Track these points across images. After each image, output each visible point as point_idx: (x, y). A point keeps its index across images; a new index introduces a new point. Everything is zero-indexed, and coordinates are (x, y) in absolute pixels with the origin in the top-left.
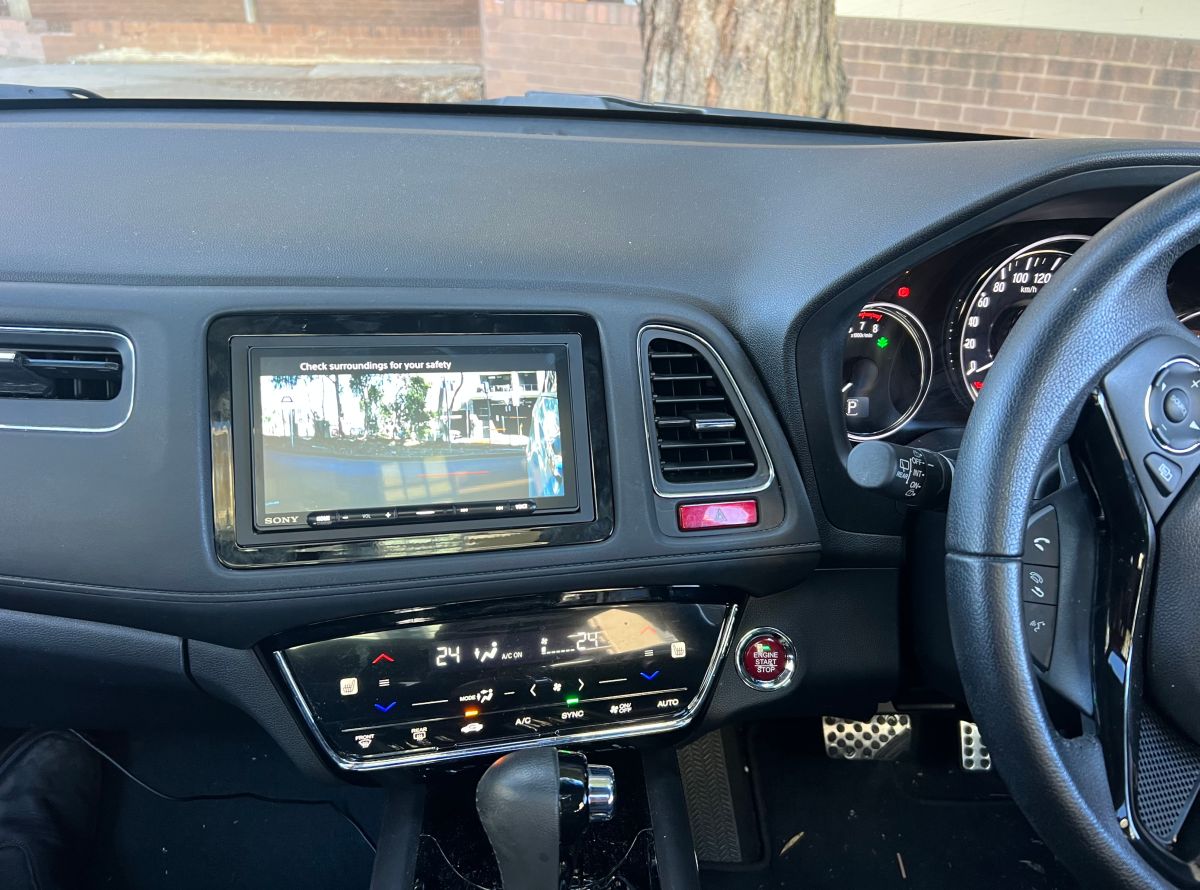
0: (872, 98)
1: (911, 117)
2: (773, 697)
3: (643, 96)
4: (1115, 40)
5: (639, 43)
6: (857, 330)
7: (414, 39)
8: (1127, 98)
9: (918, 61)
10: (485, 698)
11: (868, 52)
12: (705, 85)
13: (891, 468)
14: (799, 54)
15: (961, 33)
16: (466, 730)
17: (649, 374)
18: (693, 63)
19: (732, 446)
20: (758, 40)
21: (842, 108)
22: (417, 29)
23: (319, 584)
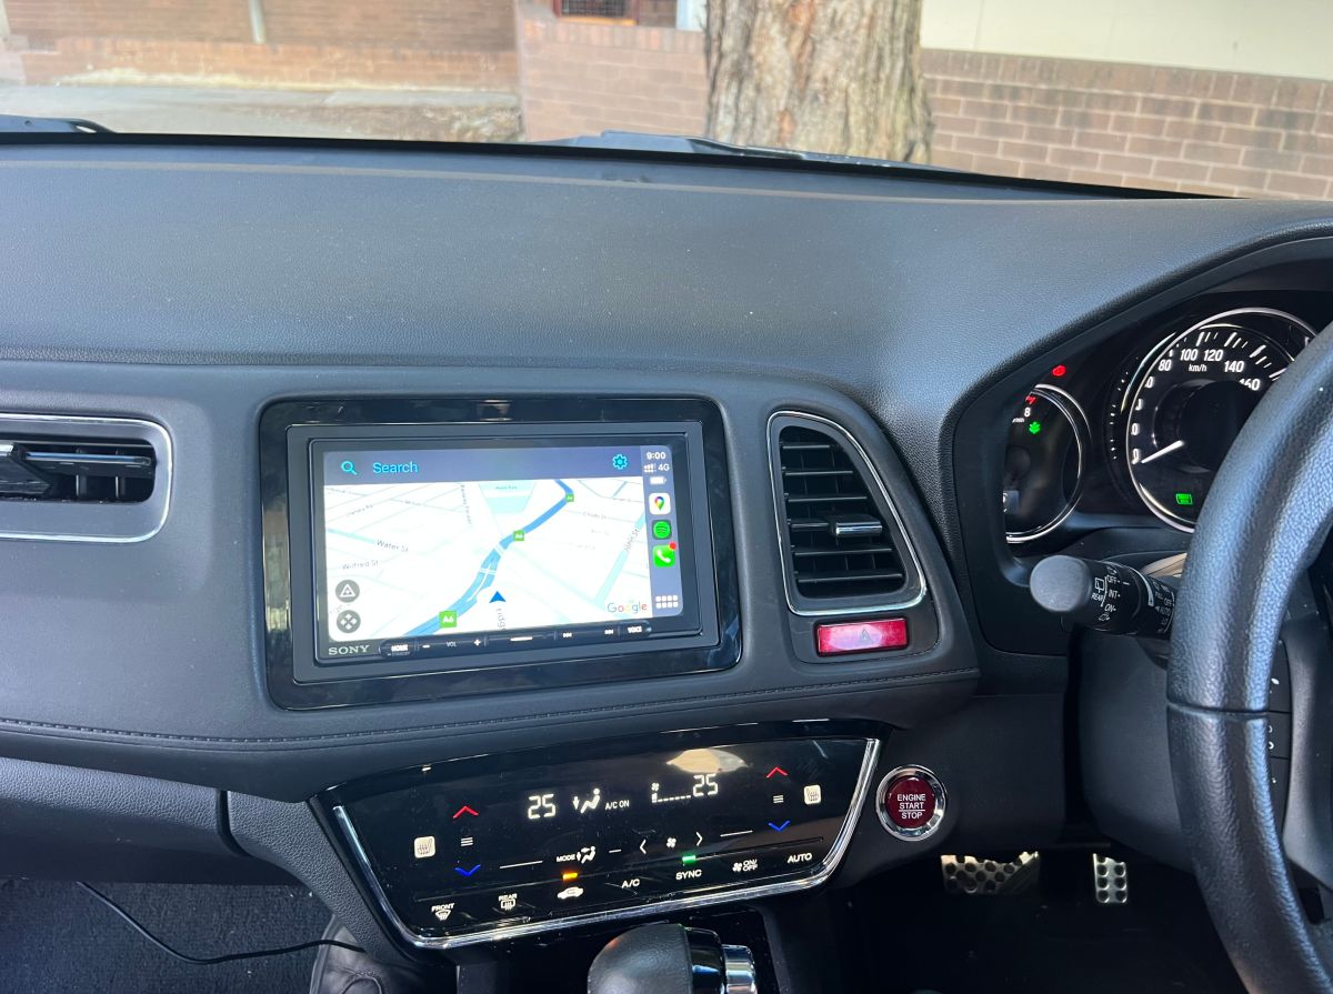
0: (951, 137)
1: (993, 156)
3: (708, 131)
4: (1214, 79)
7: (445, 64)
8: (1227, 141)
9: (1001, 97)
10: (586, 858)
11: (947, 87)
12: (778, 119)
13: (1085, 589)
14: (882, 88)
15: (1048, 67)
16: (563, 895)
17: (780, 468)
18: (764, 94)
19: (875, 554)
20: (837, 70)
21: (927, 145)
22: (446, 53)
23: (393, 727)
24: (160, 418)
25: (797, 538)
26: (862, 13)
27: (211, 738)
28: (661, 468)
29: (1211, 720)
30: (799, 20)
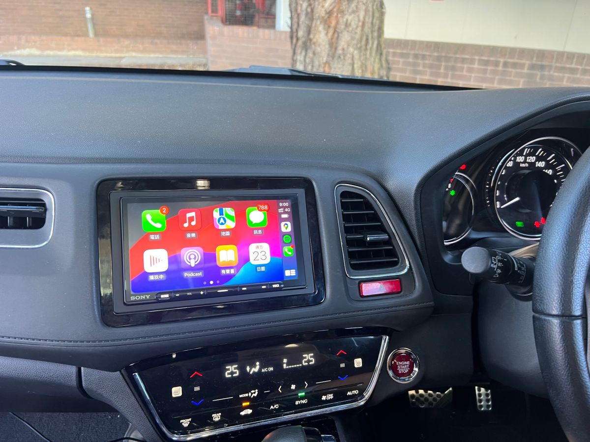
7: (174, 46)
8: (515, 77)
9: (417, 59)
10: (253, 395)
11: (394, 54)
12: (323, 66)
13: (488, 262)
14: (368, 53)
16: (243, 413)
17: (341, 210)
18: (317, 55)
19: (385, 250)
20: (349, 45)
22: (175, 42)
23: (162, 334)
24: (49, 188)
25: (349, 243)
26: (359, 21)
27: (74, 341)
28: (286, 210)
29: (556, 321)
30: (331, 23)
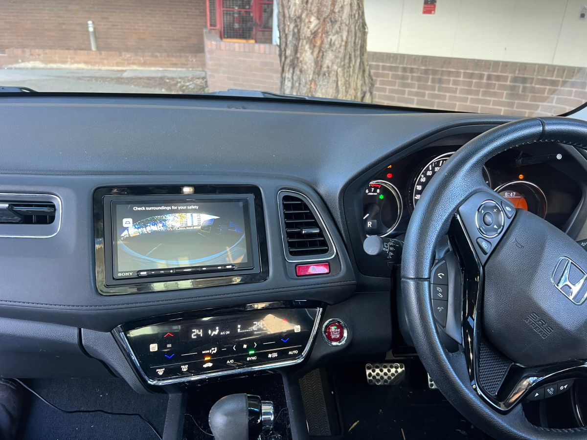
0: (386, 88)
1: (404, 96)
2: (338, 349)
4: (492, 63)
5: (279, 62)
6: (370, 191)
7: (173, 59)
8: (498, 89)
9: (406, 72)
10: (213, 352)
11: (384, 68)
12: (309, 83)
13: (381, 247)
14: (351, 70)
15: (425, 59)
16: (205, 366)
17: (282, 210)
18: (304, 73)
19: (319, 240)
20: (333, 63)
21: (371, 93)
22: (174, 54)
24: (57, 194)
25: (289, 235)
26: (342, 41)
30: (316, 43)
